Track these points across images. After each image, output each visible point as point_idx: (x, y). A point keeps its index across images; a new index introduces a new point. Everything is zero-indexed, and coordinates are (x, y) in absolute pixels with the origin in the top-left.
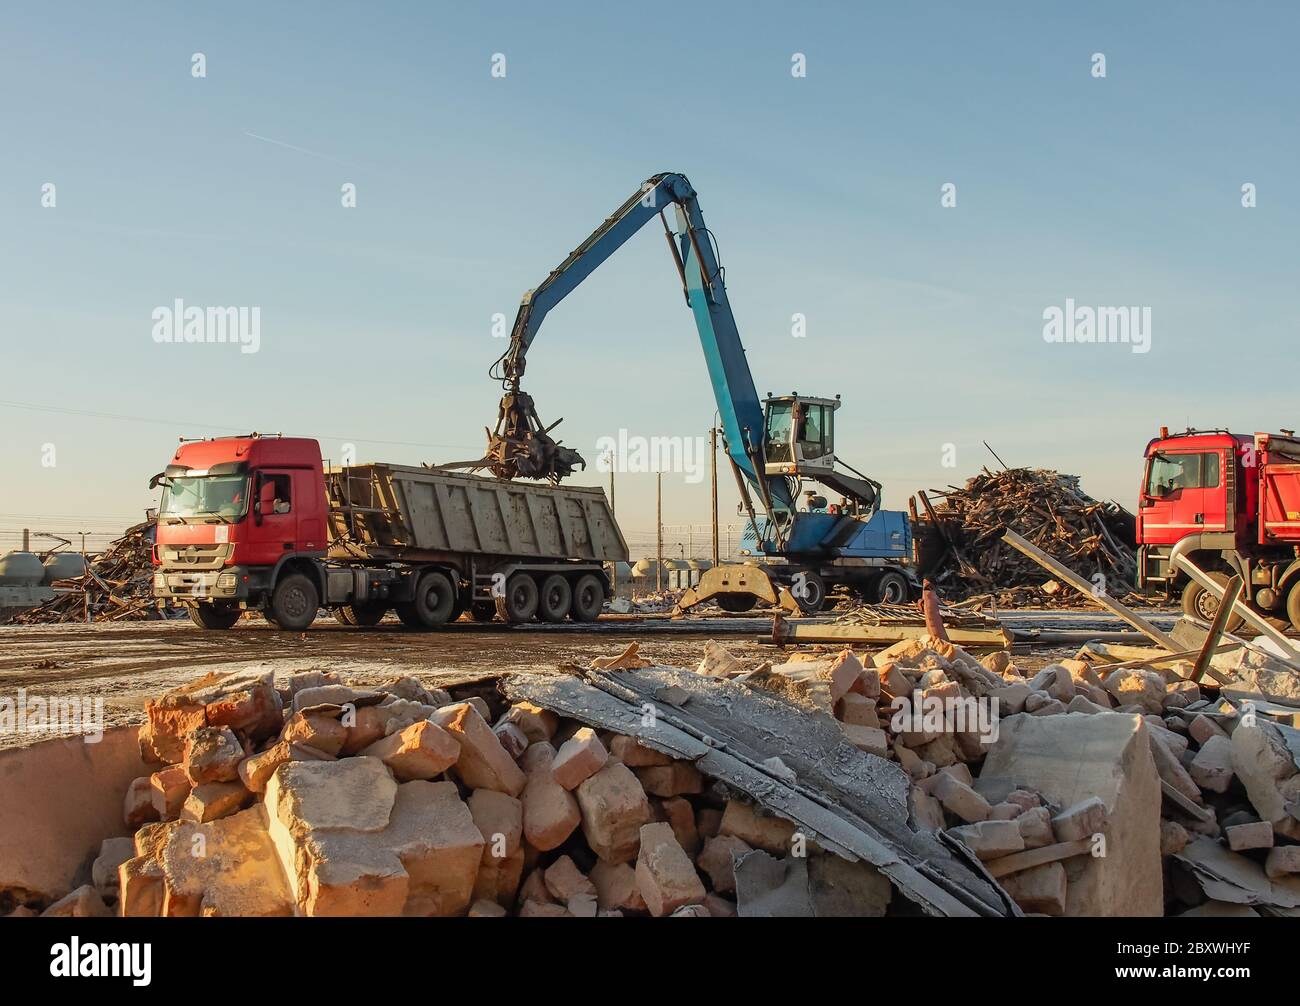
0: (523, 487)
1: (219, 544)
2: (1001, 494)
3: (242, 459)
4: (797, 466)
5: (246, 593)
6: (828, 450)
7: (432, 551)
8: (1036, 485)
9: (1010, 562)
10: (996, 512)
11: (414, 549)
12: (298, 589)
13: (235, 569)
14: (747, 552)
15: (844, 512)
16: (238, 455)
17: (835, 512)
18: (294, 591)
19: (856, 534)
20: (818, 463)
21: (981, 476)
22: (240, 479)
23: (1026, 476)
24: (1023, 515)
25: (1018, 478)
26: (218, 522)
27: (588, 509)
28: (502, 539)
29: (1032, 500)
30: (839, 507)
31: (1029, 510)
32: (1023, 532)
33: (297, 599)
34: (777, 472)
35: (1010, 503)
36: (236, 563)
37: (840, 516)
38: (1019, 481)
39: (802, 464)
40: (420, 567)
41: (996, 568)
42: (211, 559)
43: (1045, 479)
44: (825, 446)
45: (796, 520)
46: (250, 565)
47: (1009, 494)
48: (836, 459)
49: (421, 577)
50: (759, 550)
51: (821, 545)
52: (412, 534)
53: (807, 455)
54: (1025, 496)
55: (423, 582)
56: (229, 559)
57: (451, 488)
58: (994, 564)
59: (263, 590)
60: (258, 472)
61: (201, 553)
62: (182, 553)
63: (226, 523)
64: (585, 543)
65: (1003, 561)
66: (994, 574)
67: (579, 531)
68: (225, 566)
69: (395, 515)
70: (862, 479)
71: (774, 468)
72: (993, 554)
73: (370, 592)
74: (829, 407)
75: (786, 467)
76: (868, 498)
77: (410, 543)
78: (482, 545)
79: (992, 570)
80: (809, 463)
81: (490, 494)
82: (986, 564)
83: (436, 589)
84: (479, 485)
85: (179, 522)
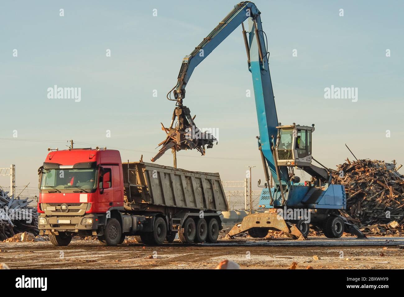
0: (190, 173)
1: (81, 203)
2: (357, 174)
3: (93, 160)
4: (295, 162)
5: (97, 228)
6: (309, 153)
7: (159, 206)
8: (375, 169)
9: (367, 211)
10: (357, 183)
11: (152, 205)
12: (113, 225)
13: (91, 215)
14: (263, 206)
15: (312, 185)
16: (90, 158)
17: (308, 185)
18: (112, 226)
19: (320, 197)
20: (304, 160)
21: (345, 164)
22: (92, 171)
23: (370, 164)
24: (371, 185)
25: (365, 165)
26: (81, 192)
27: (213, 184)
28: (183, 200)
29: (375, 177)
30: (310, 182)
31: (375, 182)
32: (372, 195)
33: (114, 230)
34: (284, 164)
35: (364, 178)
36: (92, 213)
37: (310, 187)
38: (366, 167)
39: (297, 160)
40: (155, 215)
41: (360, 214)
42: (78, 210)
43: (379, 165)
44: (307, 151)
45: (291, 189)
46: (98, 213)
47: (362, 174)
48: (312, 158)
49: (156, 219)
50: (271, 205)
51: (302, 202)
52: (152, 197)
53: (300, 156)
54: (371, 175)
55: (156, 221)
56: (88, 210)
57: (165, 174)
58: (359, 212)
59: (102, 226)
60: (101, 167)
61: (70, 208)
62: (58, 208)
63: (86, 192)
64: (212, 202)
65: (363, 211)
66: (359, 217)
67: (210, 196)
68: (86, 214)
69: (145, 188)
70: (323, 168)
71: (282, 162)
72: (357, 207)
73: (137, 227)
74: (309, 131)
75: (290, 161)
76: (326, 178)
77: (151, 202)
78: (177, 203)
79: (358, 215)
80: (301, 160)
81: (178, 177)
82: (354, 212)
83: (160, 226)
84: (175, 172)
85: (56, 192)
